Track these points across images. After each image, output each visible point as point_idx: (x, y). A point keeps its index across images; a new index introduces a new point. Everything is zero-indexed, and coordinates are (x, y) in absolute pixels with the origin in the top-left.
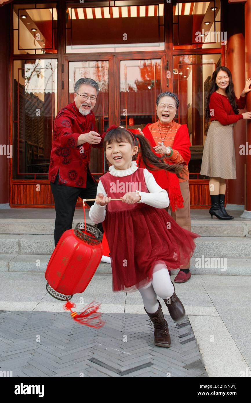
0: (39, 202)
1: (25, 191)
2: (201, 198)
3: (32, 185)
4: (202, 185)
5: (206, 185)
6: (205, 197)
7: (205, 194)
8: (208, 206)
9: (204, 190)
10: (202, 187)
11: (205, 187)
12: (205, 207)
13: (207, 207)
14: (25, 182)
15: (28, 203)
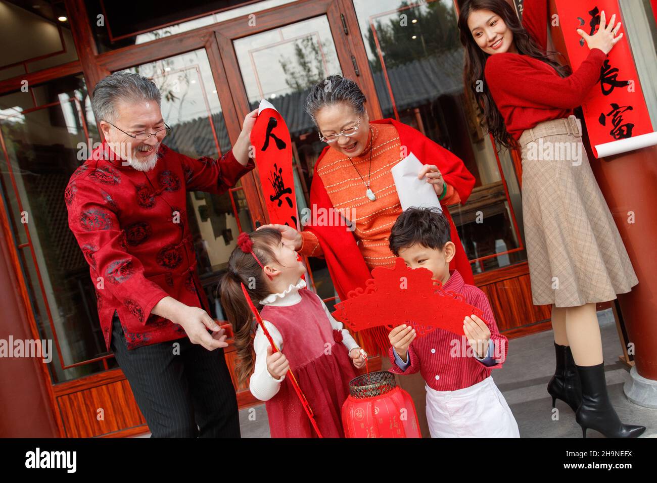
0: (129, 421)
1: (89, 404)
2: (501, 316)
3: (104, 387)
4: (495, 283)
5: (505, 282)
6: (511, 311)
7: (509, 301)
8: (521, 328)
9: (505, 294)
10: (499, 288)
11: (504, 286)
12: (515, 333)
13: (519, 331)
14: (85, 382)
15: (105, 432)
